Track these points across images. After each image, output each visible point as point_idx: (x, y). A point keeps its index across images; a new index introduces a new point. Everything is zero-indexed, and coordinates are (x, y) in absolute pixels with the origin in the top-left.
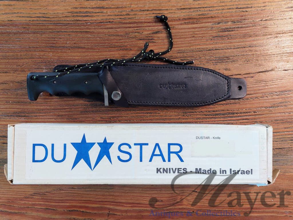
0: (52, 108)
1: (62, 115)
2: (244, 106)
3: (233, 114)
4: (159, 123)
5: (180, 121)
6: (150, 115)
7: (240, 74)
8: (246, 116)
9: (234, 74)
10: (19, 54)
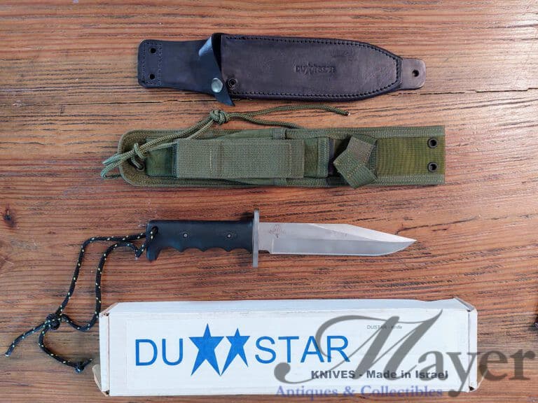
0: (153, 279)
1: (167, 289)
2: (434, 272)
3: (418, 283)
4: (308, 298)
5: (339, 295)
6: (295, 286)
7: (427, 226)
8: (437, 286)
9: (419, 225)
10: (102, 201)
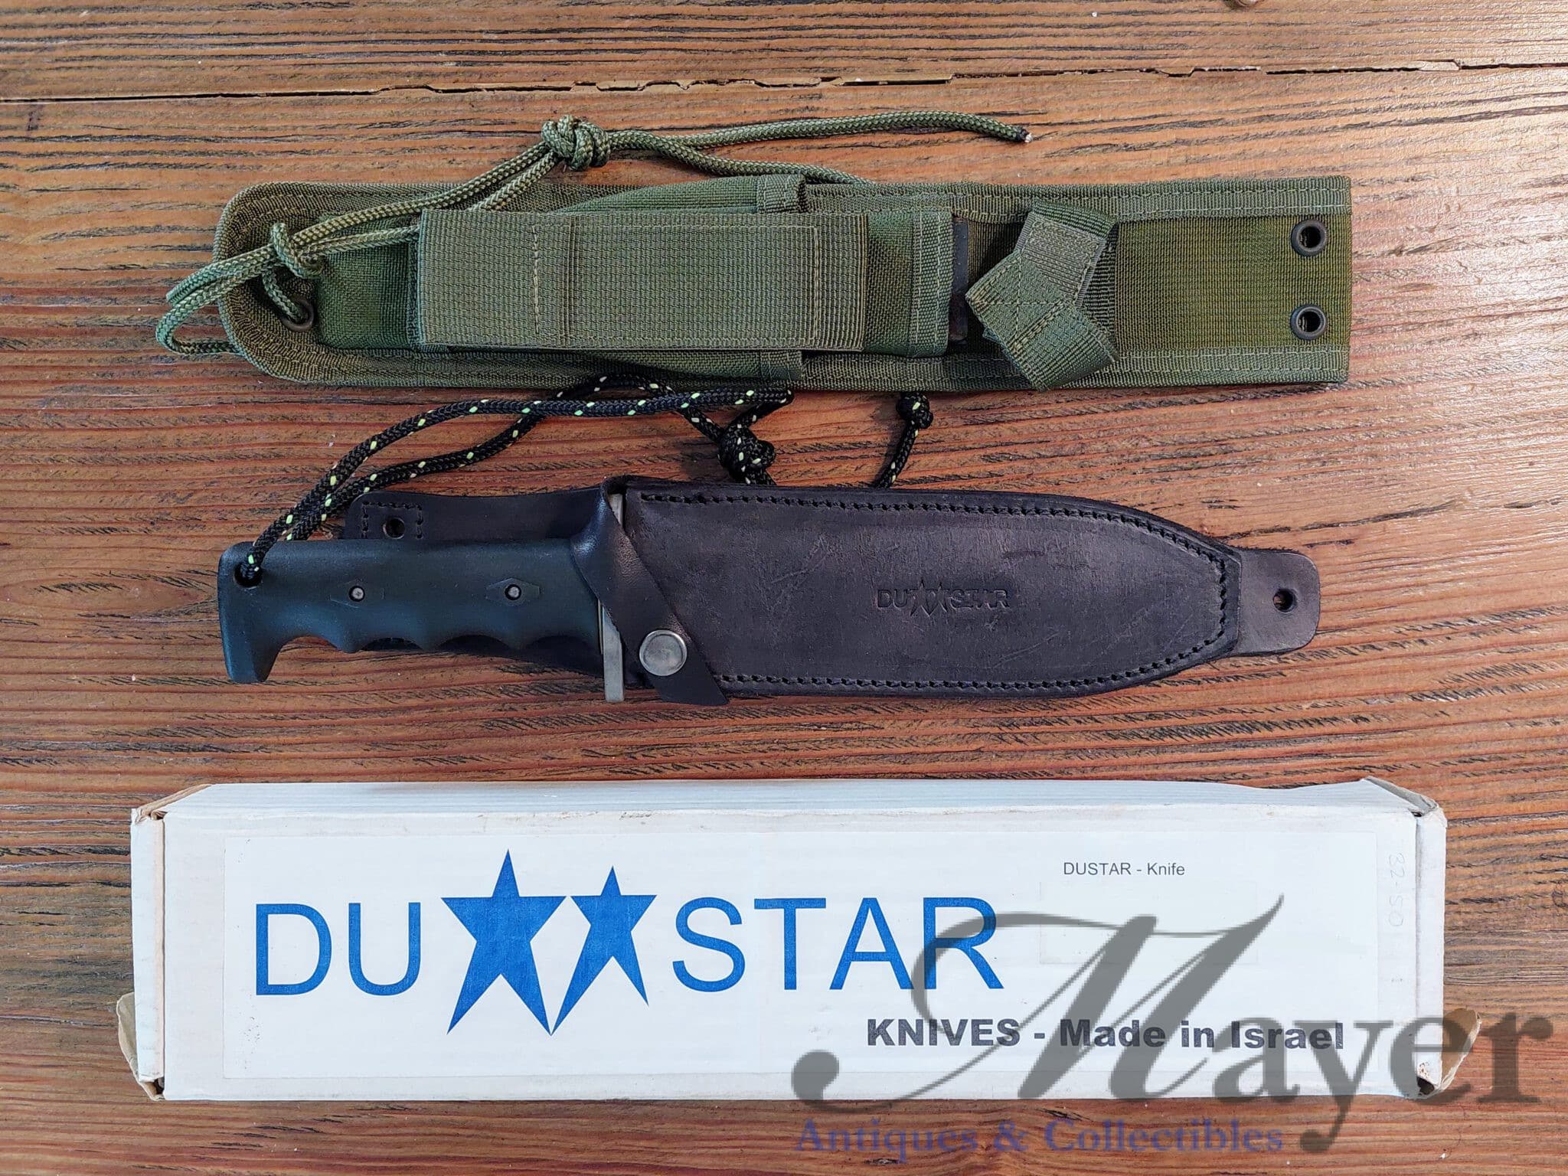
0: (343, 705)
1: (393, 742)
2: (1307, 690)
3: (1252, 727)
4: (875, 776)
5: (981, 764)
6: (831, 734)
7: (1287, 529)
8: (1317, 737)
9: (1256, 526)
10: (170, 437)
